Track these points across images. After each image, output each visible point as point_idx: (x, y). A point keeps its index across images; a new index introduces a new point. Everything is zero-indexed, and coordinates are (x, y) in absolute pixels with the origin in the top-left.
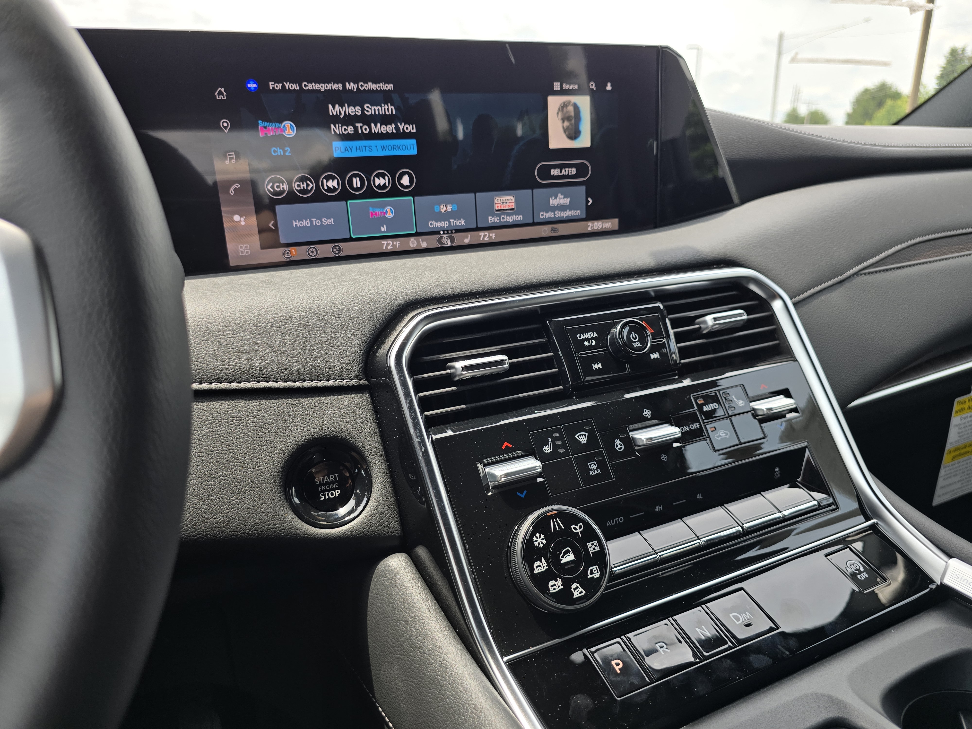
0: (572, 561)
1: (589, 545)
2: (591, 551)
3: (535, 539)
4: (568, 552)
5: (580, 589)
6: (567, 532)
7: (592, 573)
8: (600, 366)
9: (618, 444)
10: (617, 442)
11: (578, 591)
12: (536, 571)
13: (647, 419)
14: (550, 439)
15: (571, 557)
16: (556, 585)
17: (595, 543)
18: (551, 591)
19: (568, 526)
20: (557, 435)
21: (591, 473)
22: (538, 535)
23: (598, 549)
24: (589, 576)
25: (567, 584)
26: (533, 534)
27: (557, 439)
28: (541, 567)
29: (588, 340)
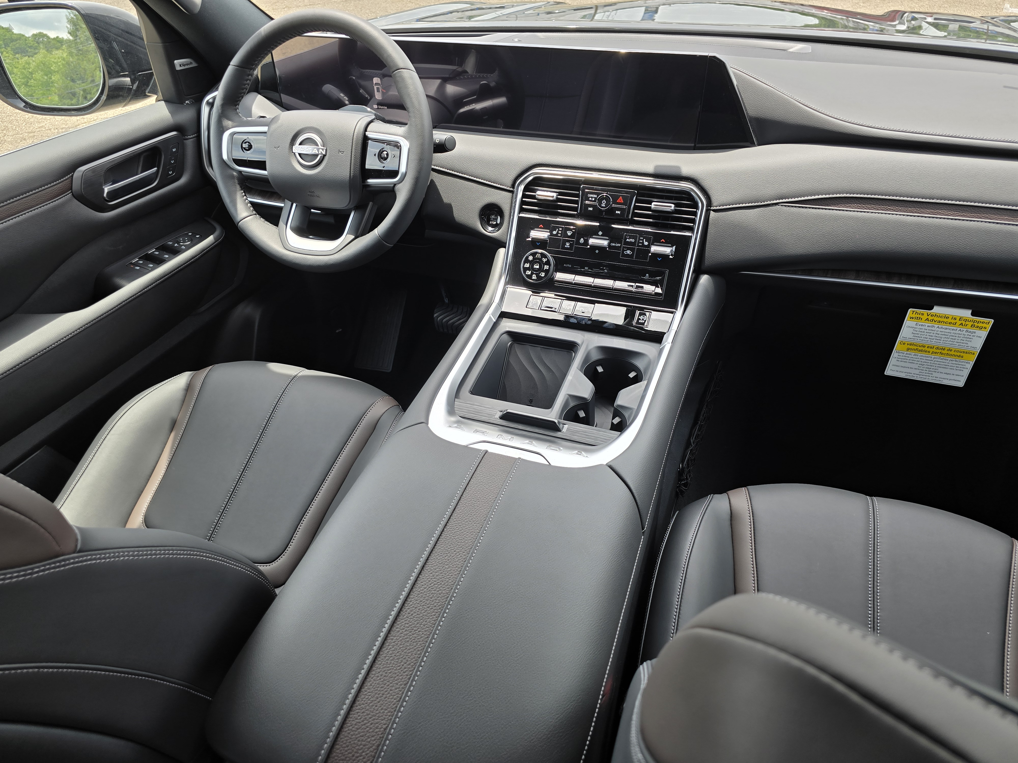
0: (537, 268)
1: (545, 266)
2: (545, 268)
3: (529, 257)
4: (538, 265)
5: (535, 277)
6: (541, 260)
7: (542, 274)
8: (592, 209)
9: (582, 240)
10: (582, 239)
11: (534, 277)
12: (525, 266)
13: (599, 235)
14: (557, 229)
15: (538, 267)
16: (528, 273)
17: (548, 266)
18: (527, 273)
19: (542, 258)
20: (561, 229)
21: (566, 246)
22: (531, 256)
23: (548, 268)
24: (540, 275)
25: (532, 274)
26: (530, 255)
27: (560, 230)
28: (527, 265)
29: (592, 197)
